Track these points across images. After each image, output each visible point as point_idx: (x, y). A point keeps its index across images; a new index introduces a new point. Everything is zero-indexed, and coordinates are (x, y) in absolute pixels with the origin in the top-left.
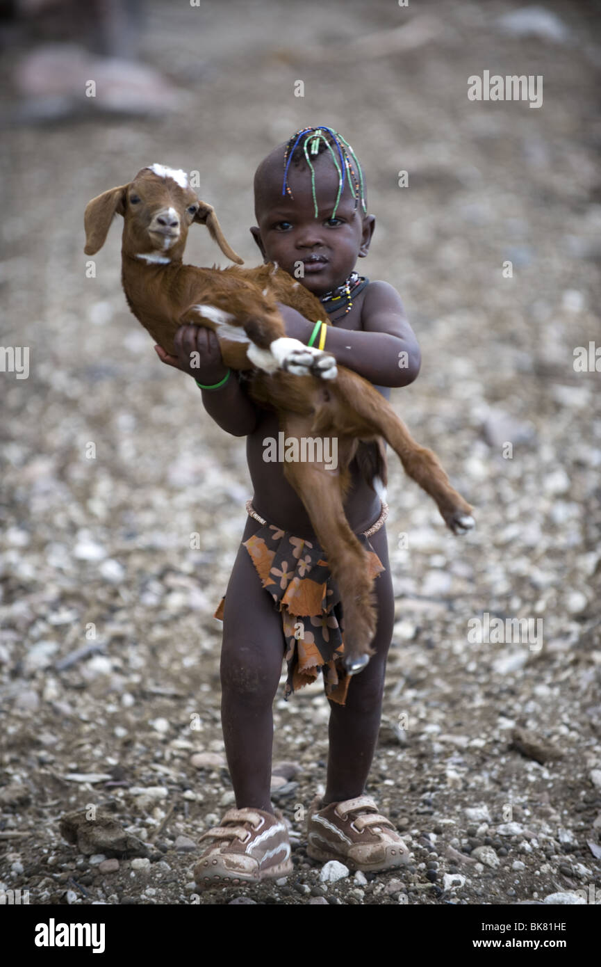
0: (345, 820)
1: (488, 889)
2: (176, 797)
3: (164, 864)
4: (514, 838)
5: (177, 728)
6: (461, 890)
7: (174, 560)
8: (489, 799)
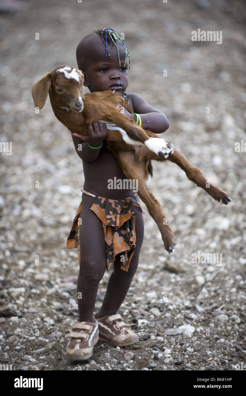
0: (111, 324)
1: (156, 325)
2: (28, 292)
3: (24, 319)
4: (166, 305)
5: (28, 265)
6: (145, 326)
7: (25, 196)
8: (156, 289)
